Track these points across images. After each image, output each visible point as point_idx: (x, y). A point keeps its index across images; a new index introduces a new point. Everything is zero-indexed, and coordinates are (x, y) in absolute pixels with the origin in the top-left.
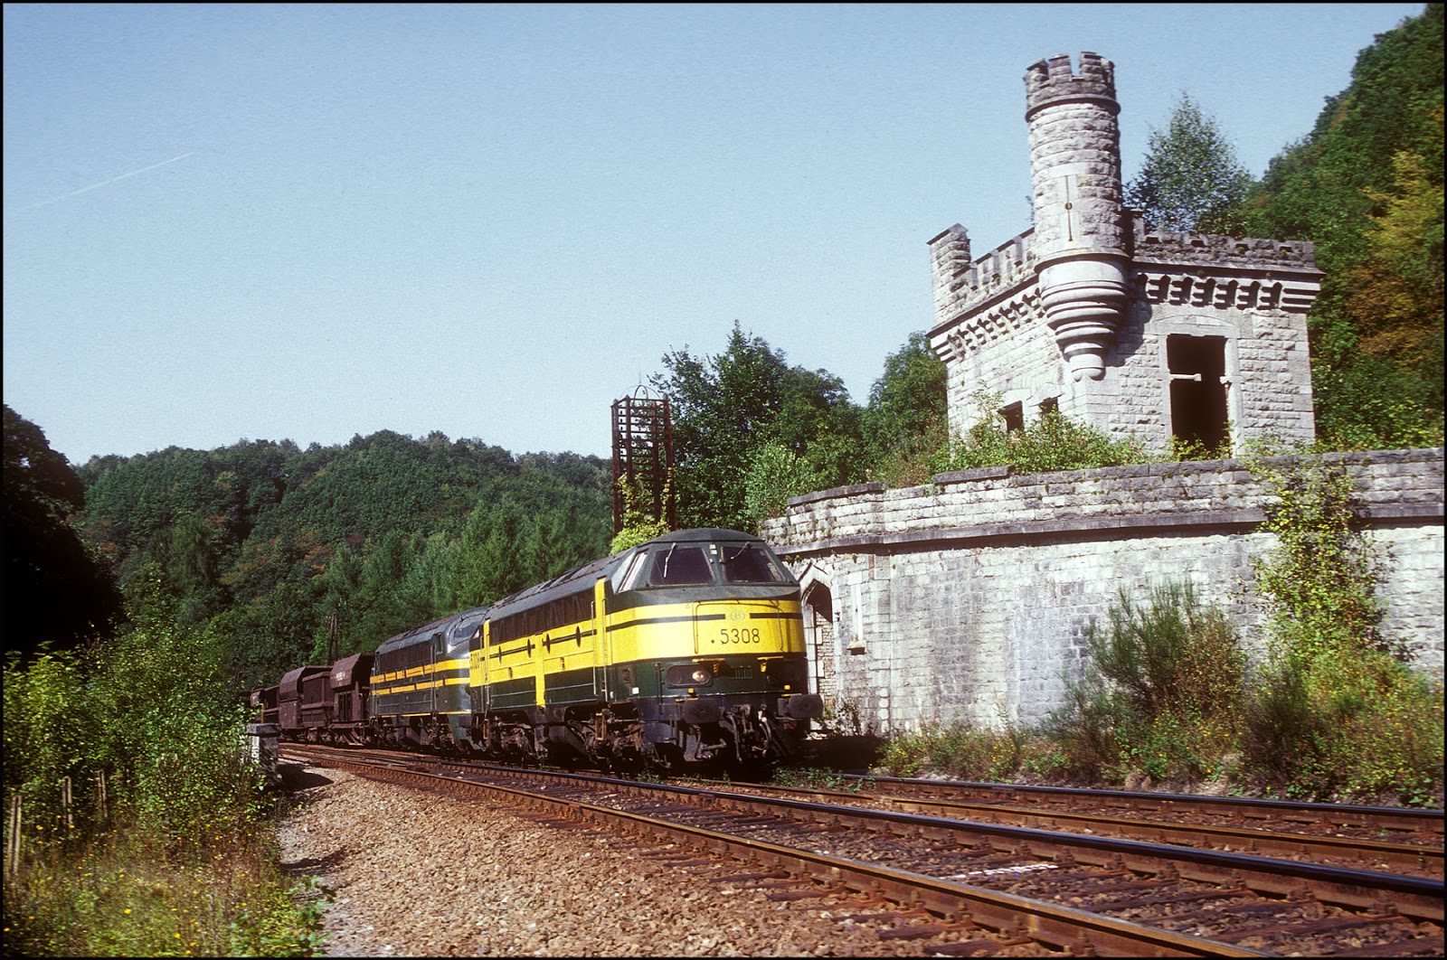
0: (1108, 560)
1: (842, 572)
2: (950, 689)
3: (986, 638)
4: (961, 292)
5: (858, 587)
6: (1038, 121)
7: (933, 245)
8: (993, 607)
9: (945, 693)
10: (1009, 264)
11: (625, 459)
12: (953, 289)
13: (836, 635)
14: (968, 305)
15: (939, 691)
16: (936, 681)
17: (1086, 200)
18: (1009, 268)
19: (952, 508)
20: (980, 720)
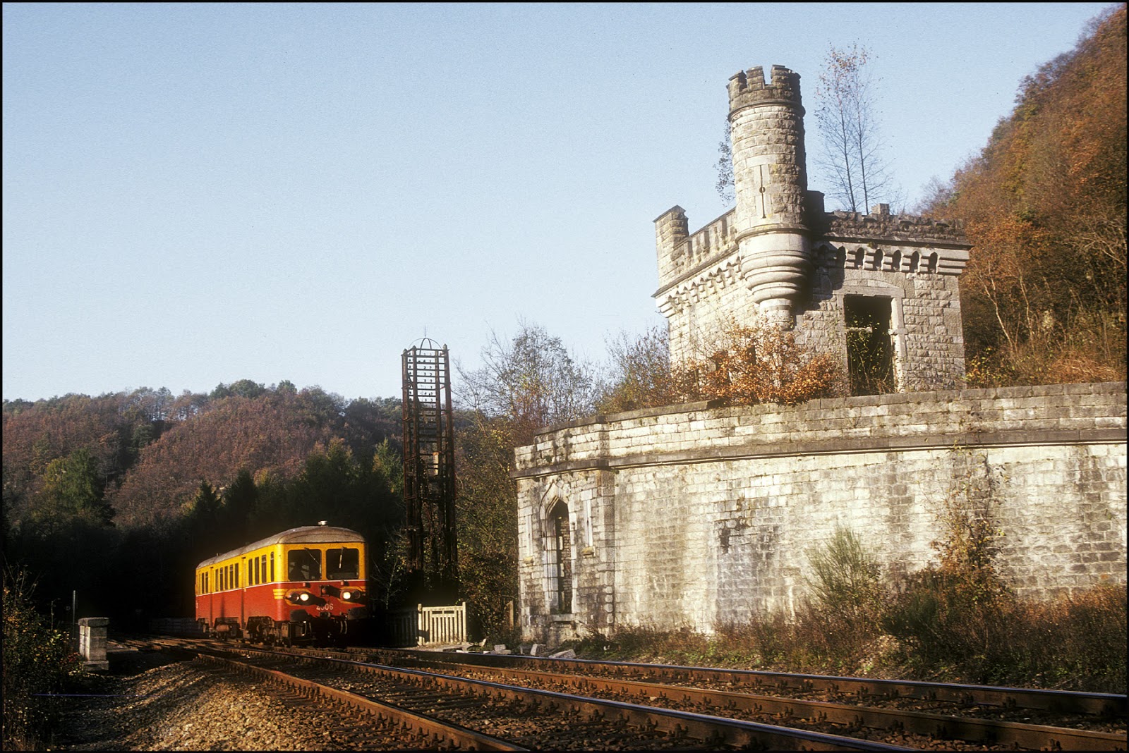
0: (789, 480)
1: (577, 490)
2: (661, 586)
3: (691, 544)
4: (680, 261)
5: (589, 503)
6: (738, 121)
7: (658, 223)
8: (696, 518)
9: (658, 590)
10: (717, 237)
11: (412, 398)
12: (673, 259)
13: (572, 542)
14: (685, 270)
15: (652, 587)
16: (651, 580)
17: (776, 185)
18: (717, 240)
19: (663, 436)
20: (686, 612)
